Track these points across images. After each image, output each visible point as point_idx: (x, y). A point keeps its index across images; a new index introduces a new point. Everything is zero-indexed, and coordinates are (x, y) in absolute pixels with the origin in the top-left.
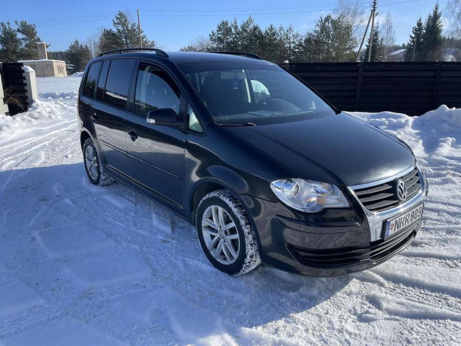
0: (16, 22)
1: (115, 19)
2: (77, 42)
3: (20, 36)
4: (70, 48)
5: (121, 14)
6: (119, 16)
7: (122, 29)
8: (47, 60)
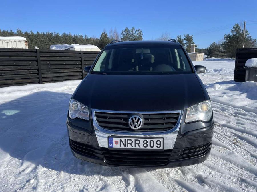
0: (184, 35)
1: (232, 28)
2: (214, 43)
3: (185, 42)
4: (210, 46)
5: (237, 26)
6: (235, 27)
7: (236, 34)
8: (195, 53)
